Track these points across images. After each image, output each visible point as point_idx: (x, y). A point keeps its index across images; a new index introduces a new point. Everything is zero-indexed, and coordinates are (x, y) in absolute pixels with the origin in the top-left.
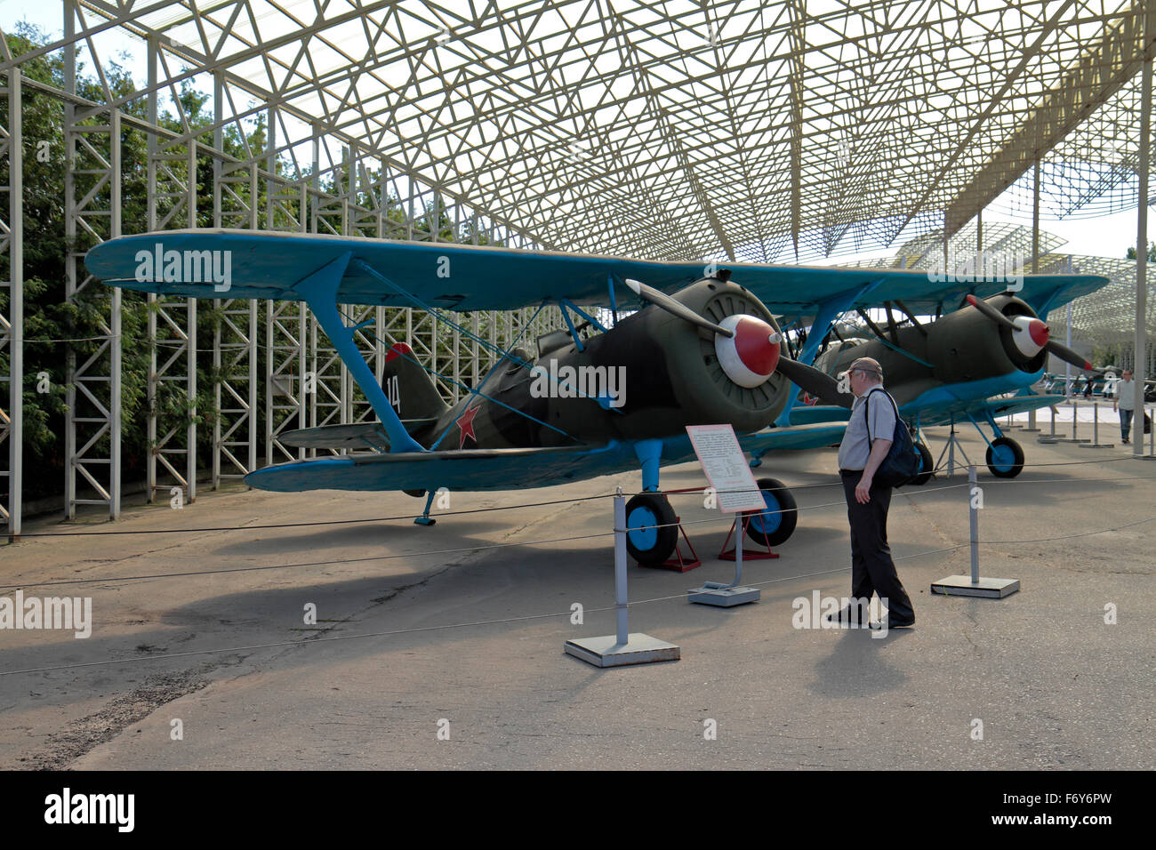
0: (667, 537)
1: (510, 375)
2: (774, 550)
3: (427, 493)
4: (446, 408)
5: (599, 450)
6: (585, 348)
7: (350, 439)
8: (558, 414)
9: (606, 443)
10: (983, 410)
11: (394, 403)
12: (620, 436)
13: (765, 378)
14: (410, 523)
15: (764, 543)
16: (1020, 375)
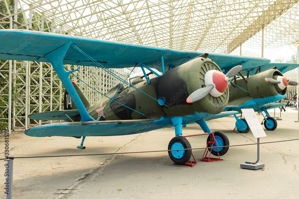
0: (188, 153)
1: (119, 93)
2: (221, 157)
3: (82, 137)
4: (90, 105)
5: (157, 121)
6: (150, 83)
7: (54, 117)
8: (140, 107)
9: (159, 118)
10: (263, 108)
11: (69, 104)
12: (165, 115)
13: (222, 94)
14: (75, 148)
15: (217, 155)
16: (279, 95)
